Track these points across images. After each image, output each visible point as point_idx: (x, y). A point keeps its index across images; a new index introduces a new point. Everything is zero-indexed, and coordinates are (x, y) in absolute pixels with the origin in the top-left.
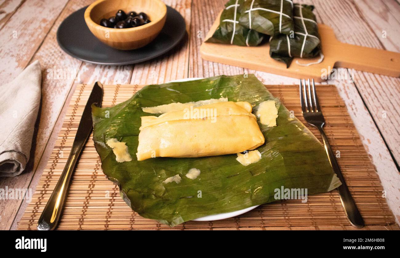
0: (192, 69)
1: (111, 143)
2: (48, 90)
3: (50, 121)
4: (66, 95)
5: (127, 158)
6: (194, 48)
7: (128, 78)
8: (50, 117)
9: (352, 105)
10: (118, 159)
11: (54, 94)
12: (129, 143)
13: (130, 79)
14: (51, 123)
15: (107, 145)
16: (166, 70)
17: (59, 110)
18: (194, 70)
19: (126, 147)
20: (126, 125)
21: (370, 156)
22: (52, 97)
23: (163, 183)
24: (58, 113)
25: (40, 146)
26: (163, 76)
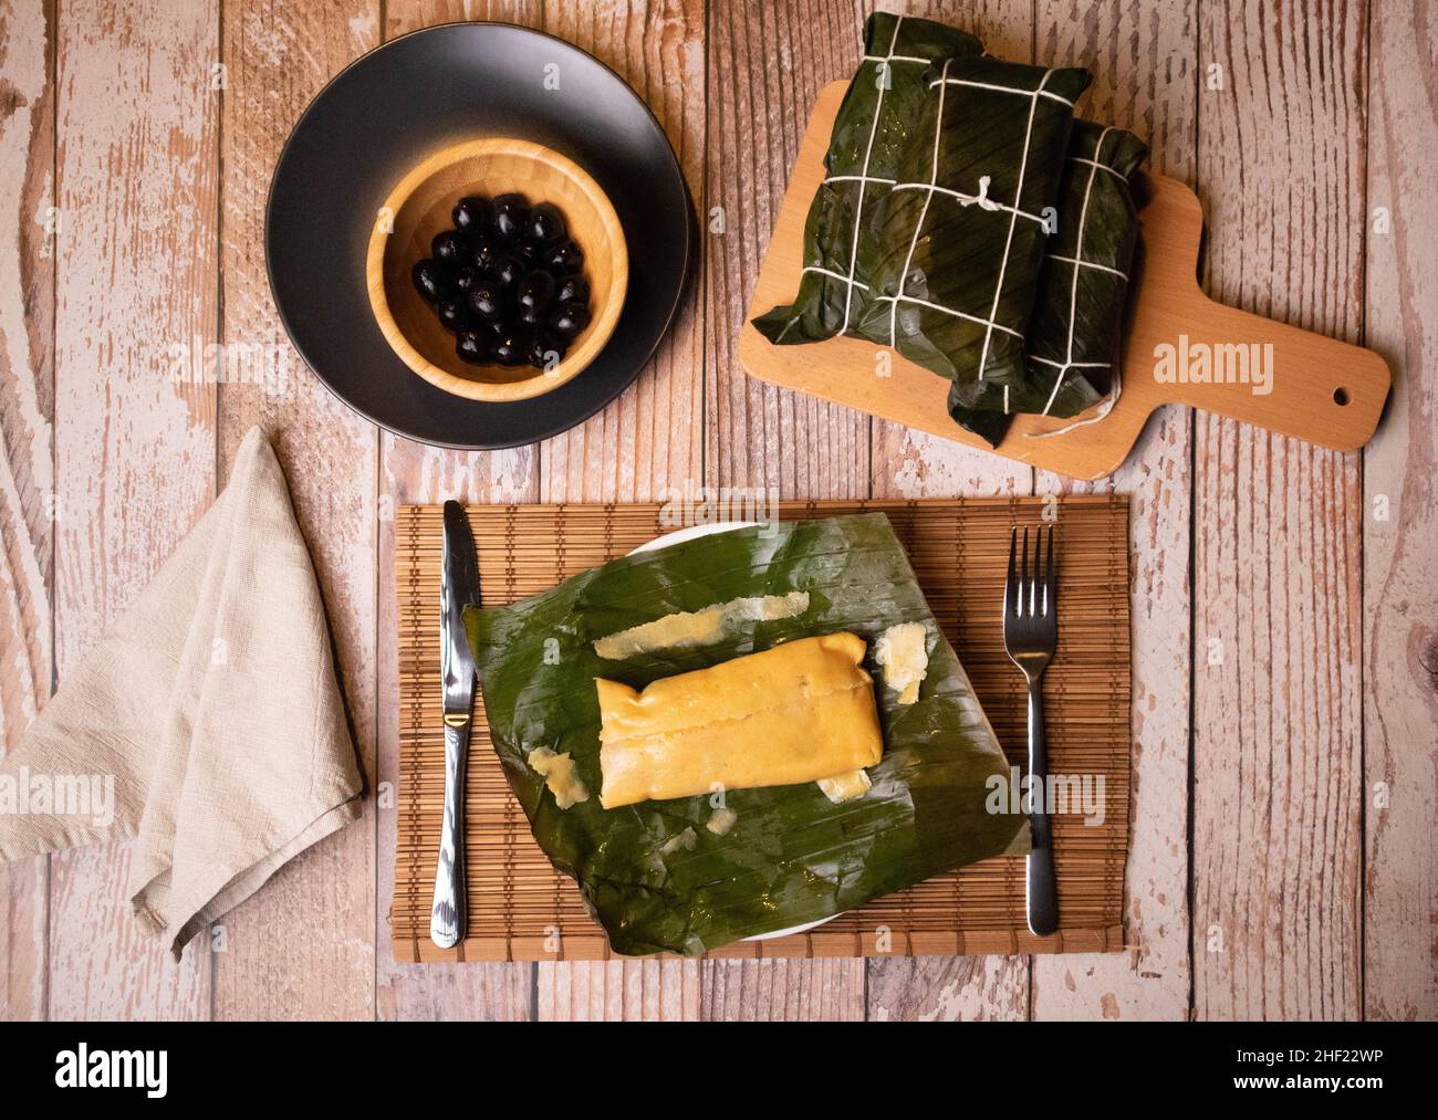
0: (715, 419)
1: (539, 760)
2: (316, 524)
3: (362, 646)
4: (372, 546)
5: (578, 795)
6: (721, 307)
7: (529, 466)
8: (357, 631)
9: (1152, 573)
10: (559, 802)
11: (338, 539)
12: (577, 751)
13: (536, 470)
14: (366, 650)
15: (530, 767)
16: (638, 423)
17: (373, 605)
18: (722, 425)
19: (571, 763)
20: (562, 702)
21: (1139, 747)
22: (337, 554)
23: (661, 853)
24: (373, 617)
25: (363, 725)
26: (631, 457)
